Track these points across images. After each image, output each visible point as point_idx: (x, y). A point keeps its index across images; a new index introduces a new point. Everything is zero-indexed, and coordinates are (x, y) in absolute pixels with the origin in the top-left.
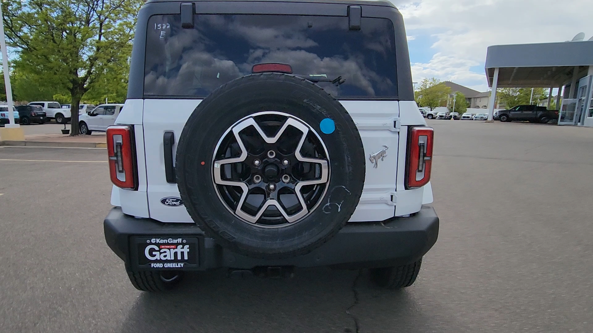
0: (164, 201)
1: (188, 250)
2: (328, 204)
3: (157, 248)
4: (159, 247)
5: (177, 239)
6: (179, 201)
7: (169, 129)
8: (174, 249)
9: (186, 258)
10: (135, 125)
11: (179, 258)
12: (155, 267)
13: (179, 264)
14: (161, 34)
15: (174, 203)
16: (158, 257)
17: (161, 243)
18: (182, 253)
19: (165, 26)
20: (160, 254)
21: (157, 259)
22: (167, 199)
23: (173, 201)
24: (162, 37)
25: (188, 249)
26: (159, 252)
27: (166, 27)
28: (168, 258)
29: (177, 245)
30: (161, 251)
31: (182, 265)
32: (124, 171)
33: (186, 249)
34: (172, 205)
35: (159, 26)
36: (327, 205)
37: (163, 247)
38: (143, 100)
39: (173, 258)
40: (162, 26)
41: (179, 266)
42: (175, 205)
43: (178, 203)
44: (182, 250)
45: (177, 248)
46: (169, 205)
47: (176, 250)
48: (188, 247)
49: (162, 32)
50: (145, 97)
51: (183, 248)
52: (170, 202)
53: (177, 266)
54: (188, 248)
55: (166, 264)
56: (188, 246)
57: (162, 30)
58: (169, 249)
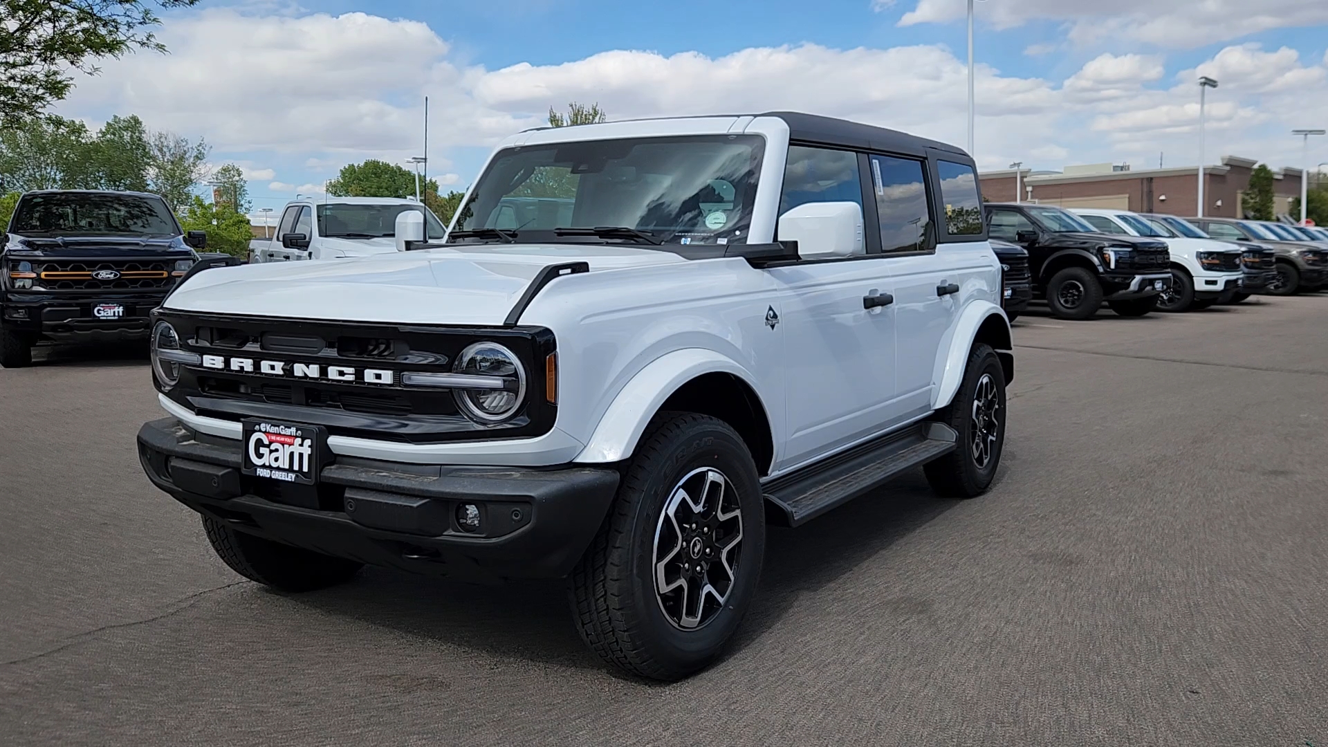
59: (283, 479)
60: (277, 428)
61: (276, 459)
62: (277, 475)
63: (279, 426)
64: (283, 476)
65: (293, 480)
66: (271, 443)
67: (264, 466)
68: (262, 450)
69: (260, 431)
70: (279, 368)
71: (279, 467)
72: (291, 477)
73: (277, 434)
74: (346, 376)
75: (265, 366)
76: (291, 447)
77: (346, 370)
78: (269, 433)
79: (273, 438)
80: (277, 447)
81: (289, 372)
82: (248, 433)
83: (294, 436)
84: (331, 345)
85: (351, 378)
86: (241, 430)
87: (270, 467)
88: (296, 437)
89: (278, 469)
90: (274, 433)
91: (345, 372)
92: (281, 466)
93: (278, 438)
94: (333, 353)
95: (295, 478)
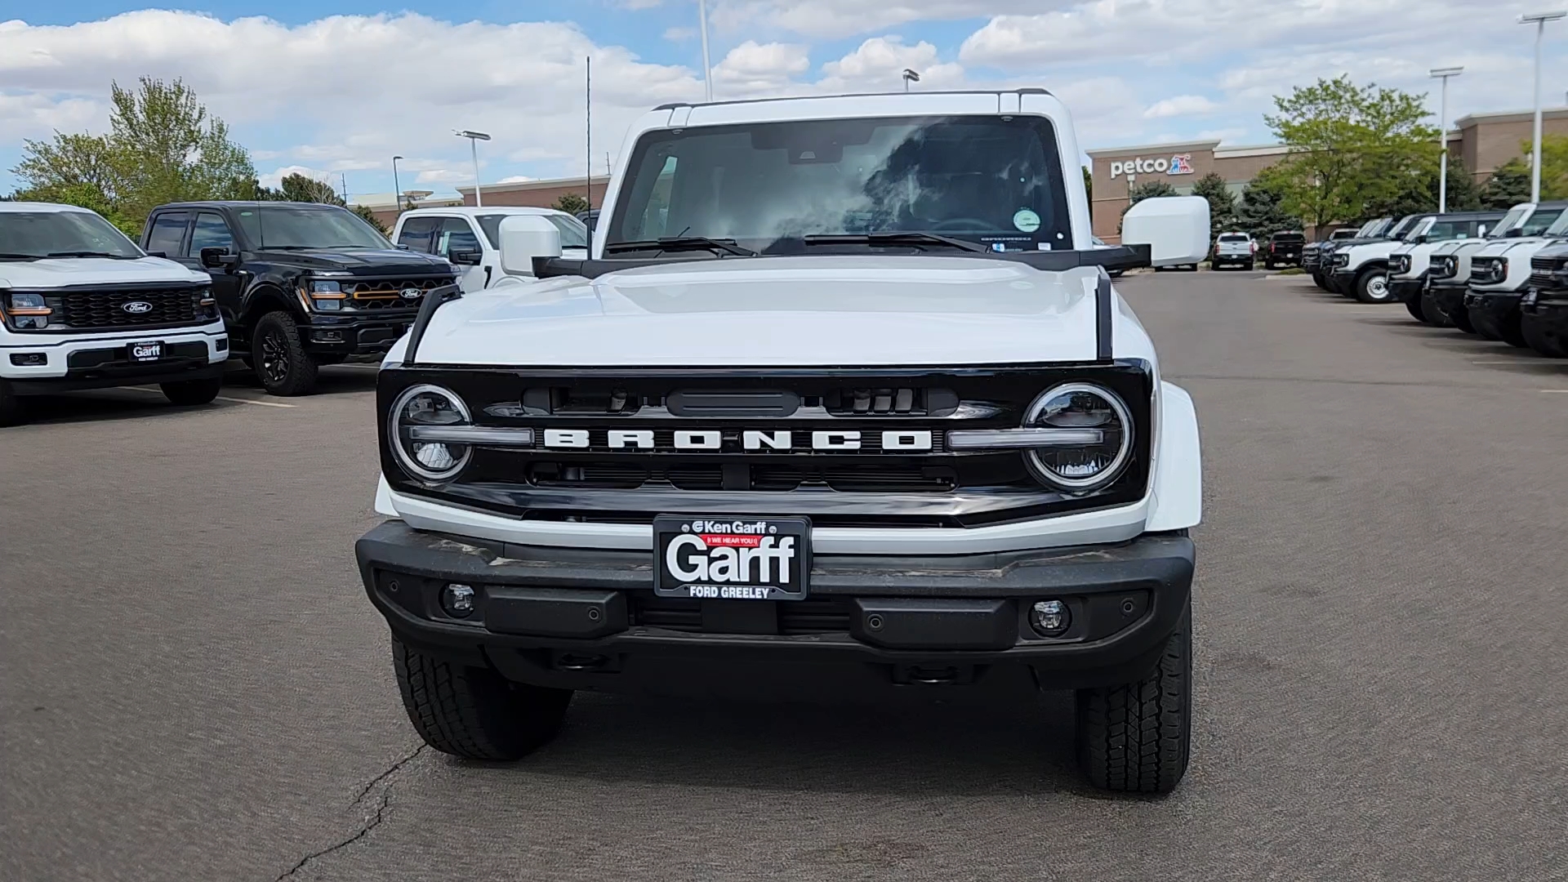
59: (746, 597)
60: (728, 526)
61: (723, 570)
62: (731, 593)
63: (731, 524)
64: (745, 593)
65: (765, 597)
66: (711, 548)
67: (698, 582)
68: (692, 559)
69: (692, 532)
70: (713, 440)
71: (728, 580)
72: (761, 593)
73: (726, 533)
74: (846, 443)
75: (682, 439)
76: (752, 550)
77: (846, 434)
78: (710, 533)
79: (717, 540)
80: (727, 554)
81: (732, 445)
82: (663, 540)
83: (761, 534)
84: (811, 402)
85: (857, 445)
86: (652, 535)
87: (710, 582)
88: (767, 534)
89: (728, 583)
90: (722, 533)
91: (845, 438)
92: (734, 579)
93: (727, 540)
94: (819, 413)
95: (768, 595)
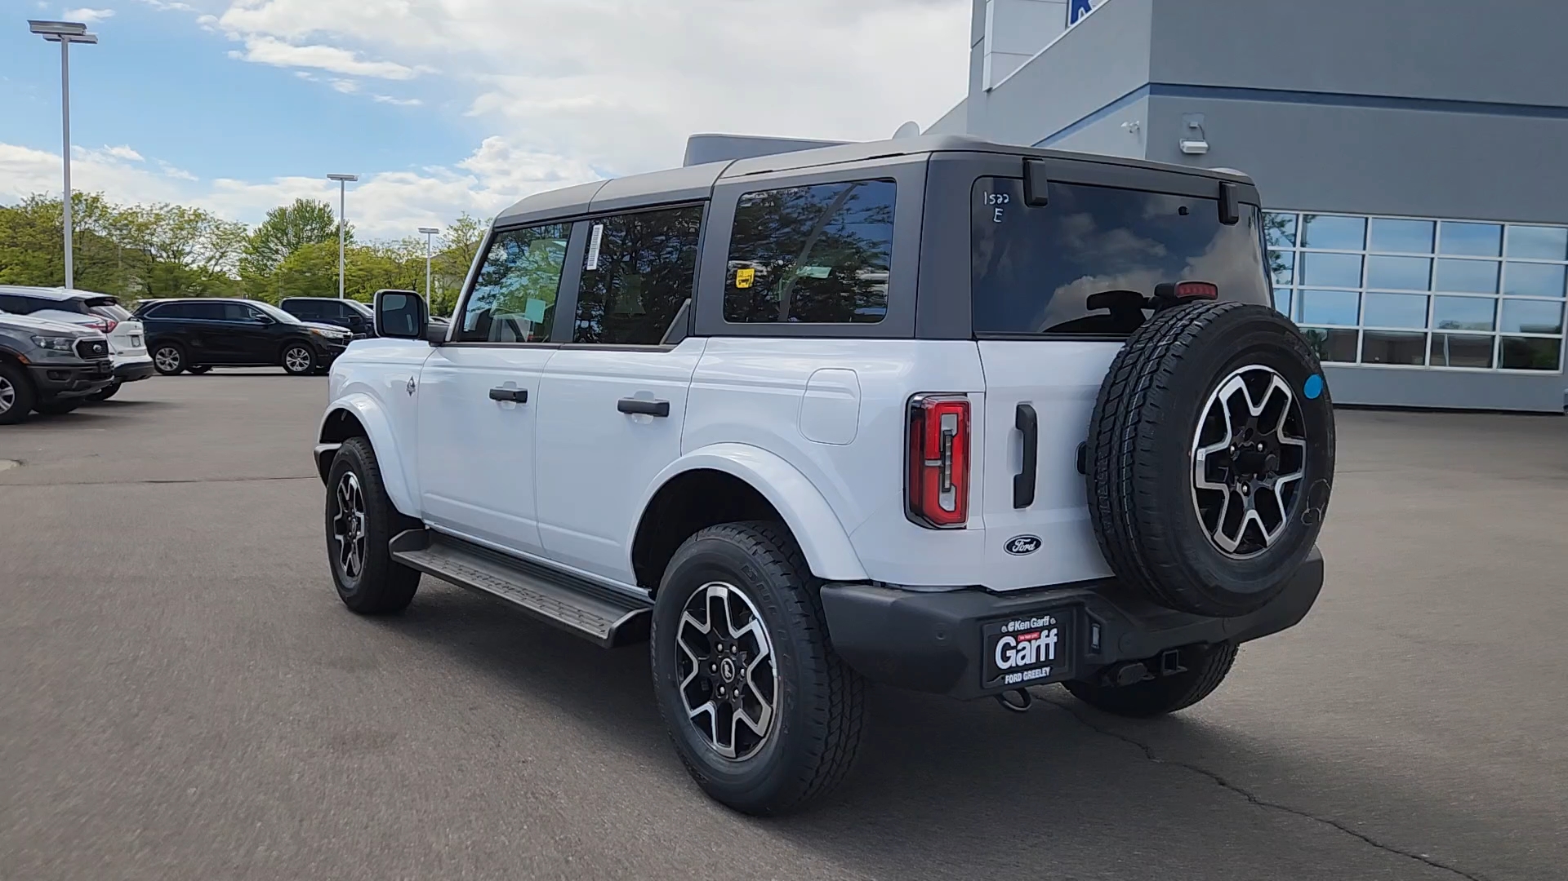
0: (1010, 547)
1: (1055, 639)
2: (1307, 511)
3: (1013, 643)
4: (1016, 639)
5: (1043, 618)
6: (1035, 542)
7: (1023, 399)
8: (1036, 639)
9: (1052, 657)
10: (968, 394)
11: (1043, 658)
12: (1011, 682)
13: (1044, 669)
14: (997, 213)
15: (1027, 546)
16: (1011, 663)
17: (1021, 630)
18: (1047, 646)
19: (1001, 199)
20: (1017, 654)
21: (1011, 667)
22: (1015, 541)
23: (1025, 543)
24: (997, 219)
25: (1056, 637)
26: (1014, 651)
27: (1003, 201)
28: (1027, 661)
29: (1042, 628)
30: (1019, 647)
31: (1048, 669)
32: (953, 488)
33: (1053, 639)
34: (1023, 552)
35: (991, 197)
36: (1305, 512)
37: (1022, 638)
38: (974, 343)
39: (1034, 661)
40: (997, 198)
41: (1044, 675)
42: (1027, 551)
43: (1033, 545)
44: (1048, 640)
45: (1040, 638)
46: (1018, 552)
47: (1038, 642)
48: (1056, 632)
49: (997, 210)
50: (978, 337)
51: (1048, 636)
52: (1020, 546)
53: (1041, 675)
54: (1055, 635)
55: (1025, 673)
56: (1054, 631)
57: (996, 205)
58: (1030, 641)
